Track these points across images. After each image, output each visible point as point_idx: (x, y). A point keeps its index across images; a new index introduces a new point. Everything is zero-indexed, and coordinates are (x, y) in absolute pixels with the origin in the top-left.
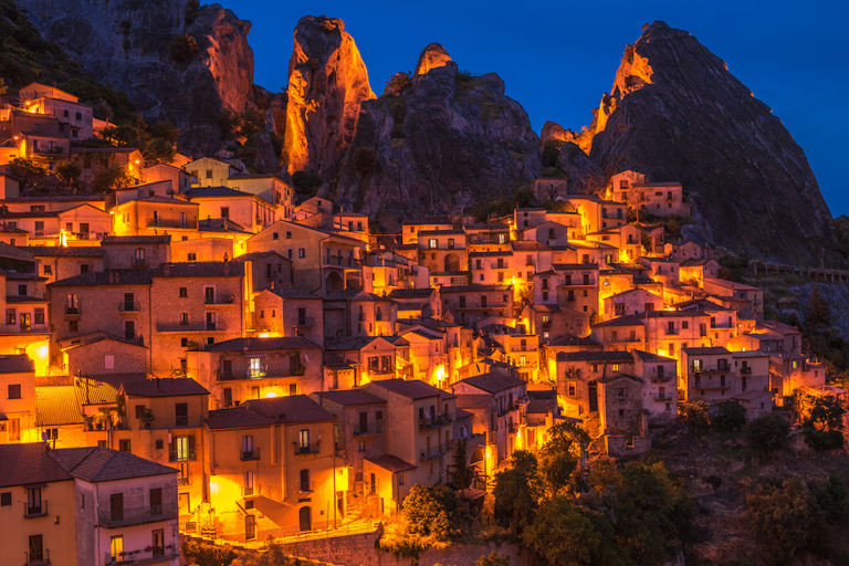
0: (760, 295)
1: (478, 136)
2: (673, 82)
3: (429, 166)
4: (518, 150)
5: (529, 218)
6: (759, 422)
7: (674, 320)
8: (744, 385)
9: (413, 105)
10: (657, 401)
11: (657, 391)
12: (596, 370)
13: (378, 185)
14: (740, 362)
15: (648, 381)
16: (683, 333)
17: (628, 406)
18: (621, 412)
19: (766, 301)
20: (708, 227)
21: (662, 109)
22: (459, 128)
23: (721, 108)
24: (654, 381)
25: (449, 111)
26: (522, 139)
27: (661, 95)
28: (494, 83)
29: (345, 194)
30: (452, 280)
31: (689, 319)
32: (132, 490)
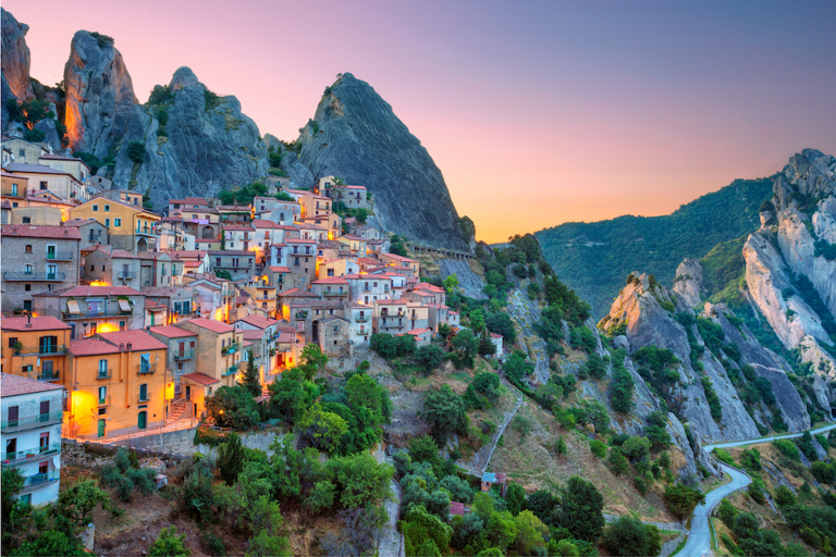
0: (417, 266)
1: (223, 141)
2: (359, 117)
3: (187, 159)
4: (253, 154)
5: (264, 204)
6: (423, 349)
7: (370, 281)
8: (413, 325)
9: (174, 112)
10: (358, 334)
11: (359, 328)
12: (317, 313)
13: (147, 170)
14: (411, 310)
15: (353, 321)
16: (374, 289)
17: (340, 338)
18: (335, 342)
19: (420, 269)
20: (383, 218)
21: (352, 135)
22: (209, 134)
23: (390, 138)
24: (358, 322)
25: (201, 119)
26: (255, 146)
27: (351, 125)
28: (233, 102)
29: (121, 174)
30: (210, 246)
31: (378, 281)
32: (26, 403)
